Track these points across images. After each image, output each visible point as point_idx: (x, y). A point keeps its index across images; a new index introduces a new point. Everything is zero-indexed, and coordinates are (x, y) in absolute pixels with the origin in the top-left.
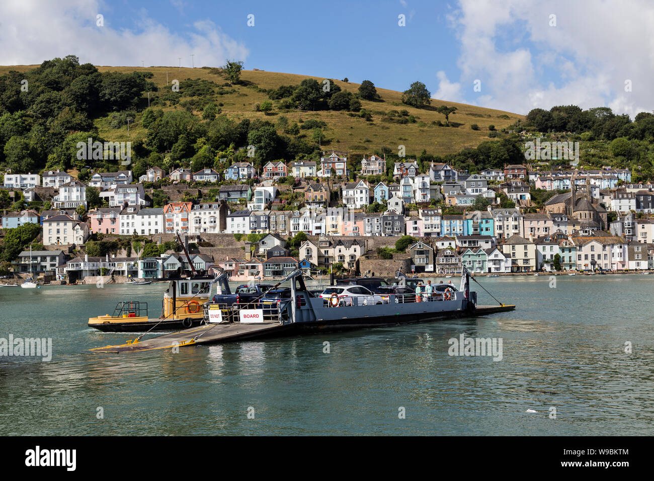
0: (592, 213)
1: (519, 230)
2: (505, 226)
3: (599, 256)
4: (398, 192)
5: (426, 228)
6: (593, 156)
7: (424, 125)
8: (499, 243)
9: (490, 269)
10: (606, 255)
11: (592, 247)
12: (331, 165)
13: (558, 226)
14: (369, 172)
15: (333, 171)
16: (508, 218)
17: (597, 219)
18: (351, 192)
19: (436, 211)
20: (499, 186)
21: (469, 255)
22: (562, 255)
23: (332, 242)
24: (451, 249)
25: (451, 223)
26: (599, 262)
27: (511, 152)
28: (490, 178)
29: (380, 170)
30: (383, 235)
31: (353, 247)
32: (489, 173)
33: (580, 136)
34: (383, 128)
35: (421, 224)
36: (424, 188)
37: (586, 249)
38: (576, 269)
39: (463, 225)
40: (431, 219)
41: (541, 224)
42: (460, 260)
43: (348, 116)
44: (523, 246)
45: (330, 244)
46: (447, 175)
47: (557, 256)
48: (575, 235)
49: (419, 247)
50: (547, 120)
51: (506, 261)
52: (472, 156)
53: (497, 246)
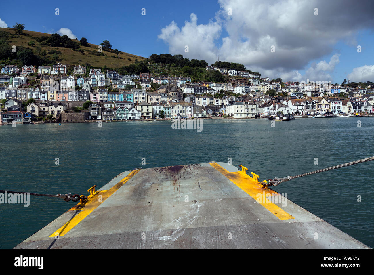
0: (177, 93)
1: (145, 100)
2: (139, 98)
3: (181, 111)
4: (90, 82)
5: (100, 98)
6: (176, 72)
7: (108, 57)
8: (135, 105)
9: (130, 118)
10: (184, 111)
11: (178, 107)
12: (58, 68)
13: (163, 98)
14: (77, 72)
15: (59, 71)
16: (140, 94)
17: (179, 96)
18: (65, 80)
19: (106, 90)
20: (138, 81)
21: (120, 111)
22: (164, 111)
23: (48, 104)
24: (111, 108)
25: (113, 96)
26: (181, 114)
27: (143, 68)
28: (134, 78)
29: (83, 72)
30: (78, 101)
31: (59, 106)
32: (133, 76)
33: (171, 65)
34: (88, 56)
35: (98, 96)
36: (102, 80)
37: (175, 108)
38: (171, 118)
39: (119, 97)
40: (103, 93)
41: (156, 97)
42: (115, 113)
43: (73, 50)
44: (147, 106)
45: (46, 105)
46: (114, 75)
47: (162, 112)
48: (170, 101)
49: (93, 106)
50: (158, 58)
51: (138, 114)
52: (127, 69)
53: (134, 106)
